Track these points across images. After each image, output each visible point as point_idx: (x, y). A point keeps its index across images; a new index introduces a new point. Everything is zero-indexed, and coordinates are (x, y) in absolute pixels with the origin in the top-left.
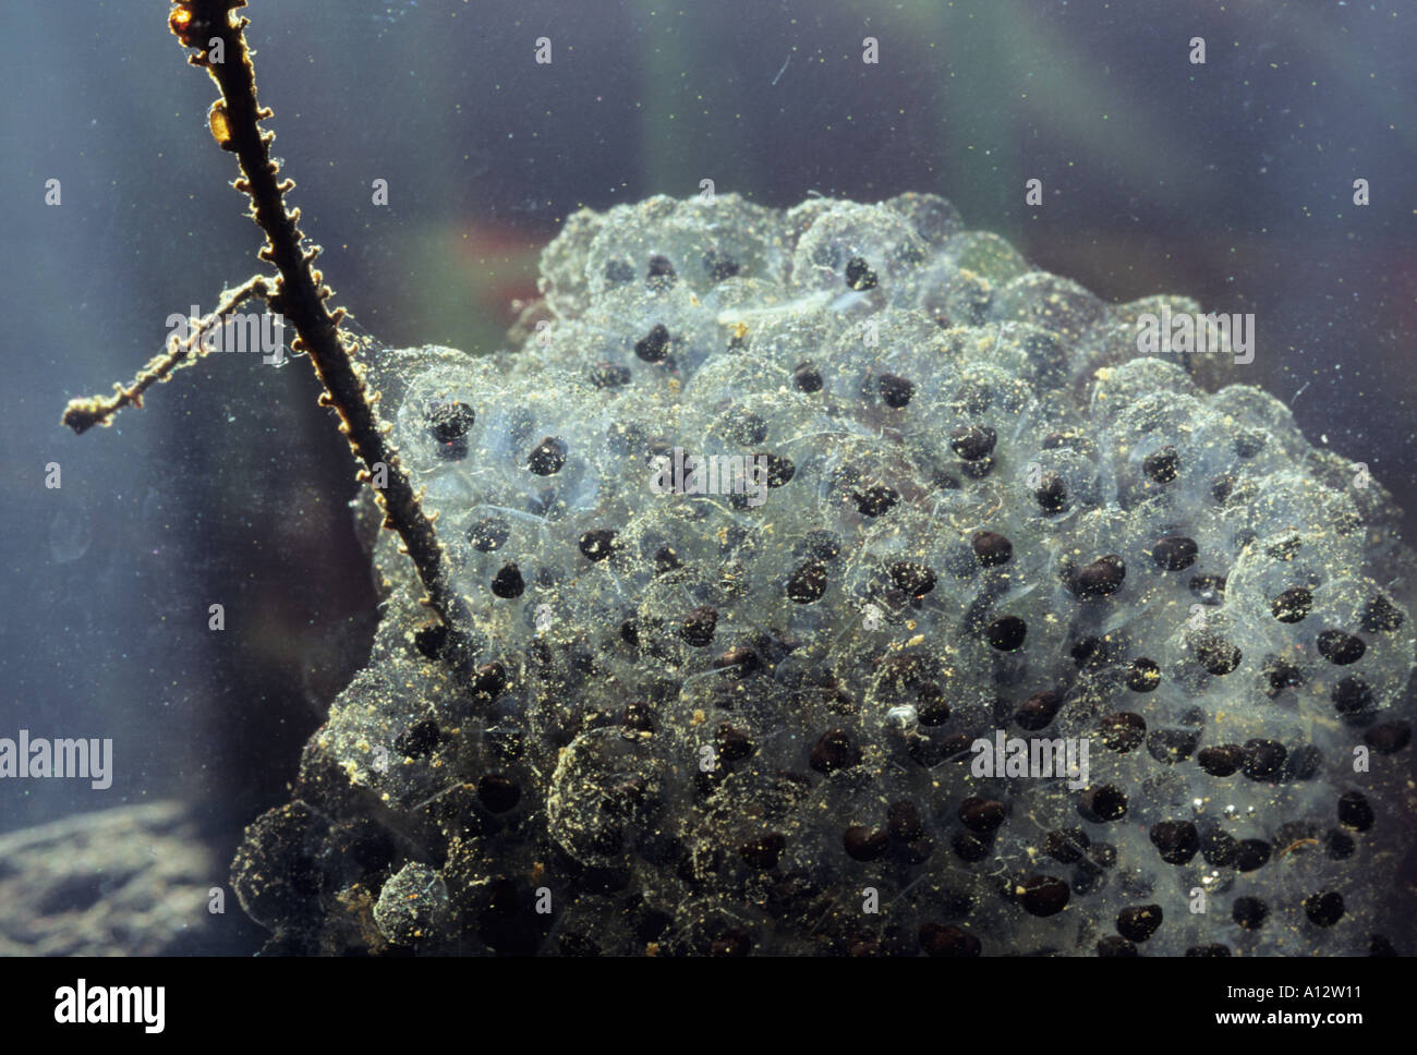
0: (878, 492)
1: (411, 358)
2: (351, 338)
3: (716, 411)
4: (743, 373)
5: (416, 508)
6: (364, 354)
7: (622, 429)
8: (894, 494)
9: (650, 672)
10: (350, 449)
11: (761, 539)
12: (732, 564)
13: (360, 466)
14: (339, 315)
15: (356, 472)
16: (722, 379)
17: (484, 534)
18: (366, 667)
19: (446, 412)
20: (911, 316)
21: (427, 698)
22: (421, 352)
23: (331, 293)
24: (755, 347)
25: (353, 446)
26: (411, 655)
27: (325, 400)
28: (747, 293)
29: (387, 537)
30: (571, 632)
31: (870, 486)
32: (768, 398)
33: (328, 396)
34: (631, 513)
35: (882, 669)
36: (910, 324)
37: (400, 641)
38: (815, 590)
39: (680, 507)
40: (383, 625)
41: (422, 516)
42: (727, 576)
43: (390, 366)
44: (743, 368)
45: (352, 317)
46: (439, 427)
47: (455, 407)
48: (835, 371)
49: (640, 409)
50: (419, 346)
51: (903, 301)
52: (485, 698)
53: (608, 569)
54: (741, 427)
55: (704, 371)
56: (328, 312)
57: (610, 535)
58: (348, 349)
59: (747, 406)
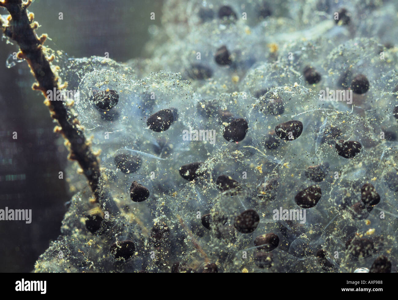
0: (350, 144)
1: (84, 63)
2: (50, 52)
3: (258, 96)
4: (273, 74)
5: (87, 148)
6: (58, 61)
7: (203, 106)
8: (359, 146)
9: (217, 248)
10: (49, 114)
11: (282, 171)
12: (265, 185)
13: (56, 124)
14: (44, 38)
15: (54, 127)
16: (262, 77)
17: (123, 166)
18: (56, 240)
19: (102, 96)
20: (370, 42)
21: (90, 259)
22: (90, 60)
23: (39, 26)
24: (281, 59)
25: (52, 113)
26: (84, 232)
27: (35, 87)
28: (278, 27)
29: (72, 164)
30: (172, 223)
31: (345, 141)
32: (287, 89)
33: (37, 84)
34: (208, 154)
35: (351, 248)
36: (370, 46)
37: (77, 224)
38: (312, 202)
39: (236, 152)
40: (68, 215)
41: (90, 153)
42: (262, 192)
43: (72, 68)
44: (274, 71)
45: (51, 39)
46: (97, 105)
47: (106, 93)
48: (327, 73)
49: (215, 94)
50: (88, 57)
51: (366, 33)
52: (122, 260)
53: (194, 187)
54: (271, 105)
55: (252, 72)
56: (37, 36)
57: (196, 166)
58: (48, 58)
59: (275, 94)
